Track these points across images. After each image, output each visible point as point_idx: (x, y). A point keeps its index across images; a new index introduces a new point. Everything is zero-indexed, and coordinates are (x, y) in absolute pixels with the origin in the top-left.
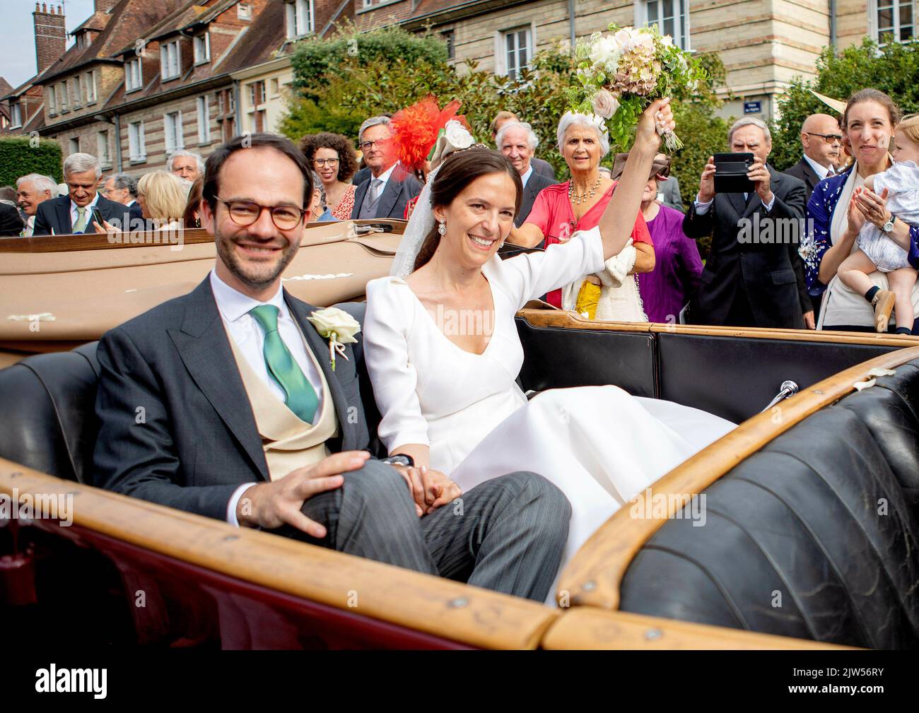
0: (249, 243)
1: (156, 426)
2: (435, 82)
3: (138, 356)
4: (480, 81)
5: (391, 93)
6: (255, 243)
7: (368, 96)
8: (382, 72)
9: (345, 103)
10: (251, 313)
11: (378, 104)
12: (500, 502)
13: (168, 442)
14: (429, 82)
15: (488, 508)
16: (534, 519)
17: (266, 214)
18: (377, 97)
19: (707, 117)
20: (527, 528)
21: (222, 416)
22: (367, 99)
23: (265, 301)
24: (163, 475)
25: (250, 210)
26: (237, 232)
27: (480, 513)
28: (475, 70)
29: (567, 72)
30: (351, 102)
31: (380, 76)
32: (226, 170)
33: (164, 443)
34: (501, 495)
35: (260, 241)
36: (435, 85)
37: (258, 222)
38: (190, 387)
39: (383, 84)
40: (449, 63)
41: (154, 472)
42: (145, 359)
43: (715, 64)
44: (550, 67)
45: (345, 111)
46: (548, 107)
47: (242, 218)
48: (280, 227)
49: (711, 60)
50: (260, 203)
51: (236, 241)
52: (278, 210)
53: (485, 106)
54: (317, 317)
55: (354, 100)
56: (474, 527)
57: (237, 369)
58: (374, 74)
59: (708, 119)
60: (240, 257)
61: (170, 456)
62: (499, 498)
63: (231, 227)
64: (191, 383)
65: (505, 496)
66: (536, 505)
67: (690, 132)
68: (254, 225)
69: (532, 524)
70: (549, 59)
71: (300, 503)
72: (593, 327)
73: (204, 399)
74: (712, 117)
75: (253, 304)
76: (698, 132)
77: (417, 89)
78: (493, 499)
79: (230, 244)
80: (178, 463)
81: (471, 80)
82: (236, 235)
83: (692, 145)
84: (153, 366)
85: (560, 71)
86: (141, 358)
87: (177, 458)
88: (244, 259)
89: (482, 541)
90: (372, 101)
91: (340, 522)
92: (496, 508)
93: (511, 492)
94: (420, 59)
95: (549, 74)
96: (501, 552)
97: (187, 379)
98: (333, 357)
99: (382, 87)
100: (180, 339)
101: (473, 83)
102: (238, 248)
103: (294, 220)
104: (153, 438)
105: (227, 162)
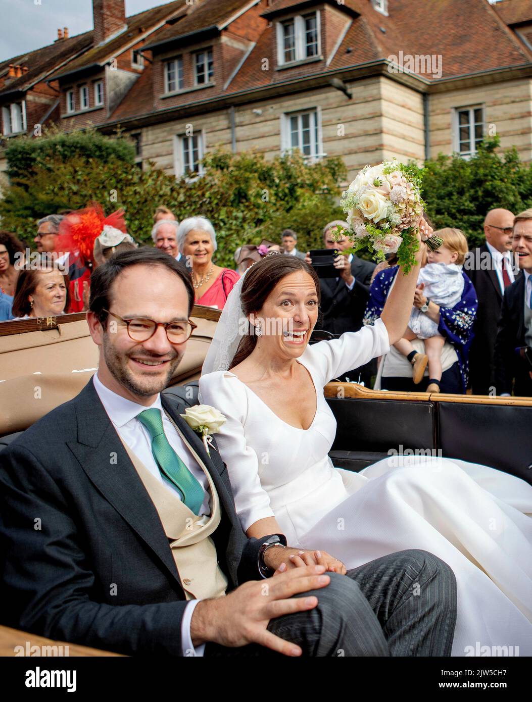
0: (144, 357)
1: (69, 542)
2: (120, 177)
3: (45, 473)
4: (158, 177)
5: (86, 185)
6: (149, 358)
7: (67, 187)
8: (78, 169)
9: (49, 191)
10: (138, 418)
11: (75, 193)
12: (403, 582)
13: (80, 556)
14: (115, 177)
15: (392, 587)
16: (437, 594)
17: (161, 330)
18: (75, 188)
19: (330, 206)
20: (433, 604)
21: (131, 524)
22: (67, 189)
23: (149, 406)
24: (81, 591)
25: (145, 326)
26: (133, 347)
27: (385, 592)
28: (153, 168)
29: (227, 169)
30: (53, 191)
31: (76, 171)
32: (119, 286)
33: (78, 559)
34: (403, 575)
35: (154, 355)
36: (121, 180)
37: (153, 337)
38: (96, 498)
39: (79, 177)
40: (138, 160)
41: (76, 590)
42: (50, 474)
43: (339, 165)
44: (215, 165)
45: (49, 197)
46: (210, 198)
47: (137, 333)
48: (171, 341)
49: (336, 162)
50: (156, 320)
51: (130, 356)
52: (171, 326)
53: (161, 196)
54: (191, 414)
55: (56, 190)
56: (379, 605)
57: (138, 476)
58: (71, 169)
59: (331, 208)
60: (133, 370)
61: (85, 572)
62: (402, 578)
63: (126, 342)
64: (97, 494)
65: (407, 575)
66: (436, 581)
67: (317, 218)
68: (149, 340)
69: (437, 600)
70: (214, 160)
71: (266, 622)
72: (378, 397)
73: (111, 508)
74: (334, 207)
75: (140, 409)
76: (324, 218)
77: (107, 182)
78: (397, 579)
79: (124, 358)
80: (93, 578)
81: (150, 176)
82: (131, 350)
83: (318, 227)
84: (60, 482)
85: (222, 169)
86: (48, 475)
87: (90, 572)
88: (136, 373)
89: (389, 617)
90: (71, 191)
91: (322, 643)
92: (401, 587)
93: (412, 572)
94: (113, 156)
95: (213, 171)
96: (412, 628)
97: (92, 491)
98: (208, 451)
99: (78, 180)
100: (80, 451)
101: (152, 178)
102: (132, 363)
103: (182, 333)
104: (69, 555)
105: (119, 278)
